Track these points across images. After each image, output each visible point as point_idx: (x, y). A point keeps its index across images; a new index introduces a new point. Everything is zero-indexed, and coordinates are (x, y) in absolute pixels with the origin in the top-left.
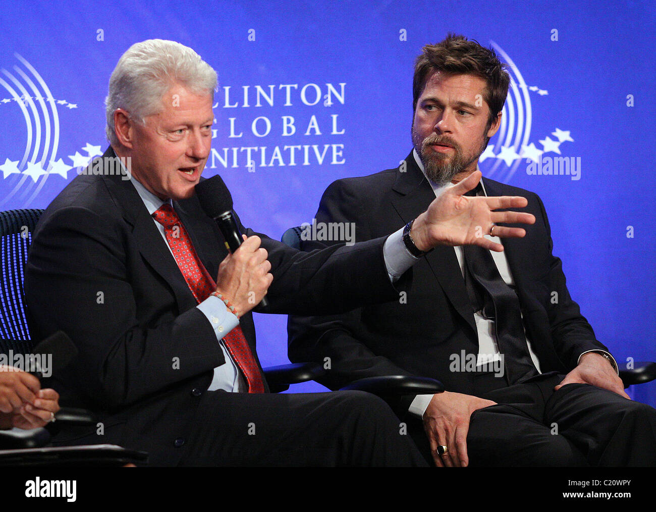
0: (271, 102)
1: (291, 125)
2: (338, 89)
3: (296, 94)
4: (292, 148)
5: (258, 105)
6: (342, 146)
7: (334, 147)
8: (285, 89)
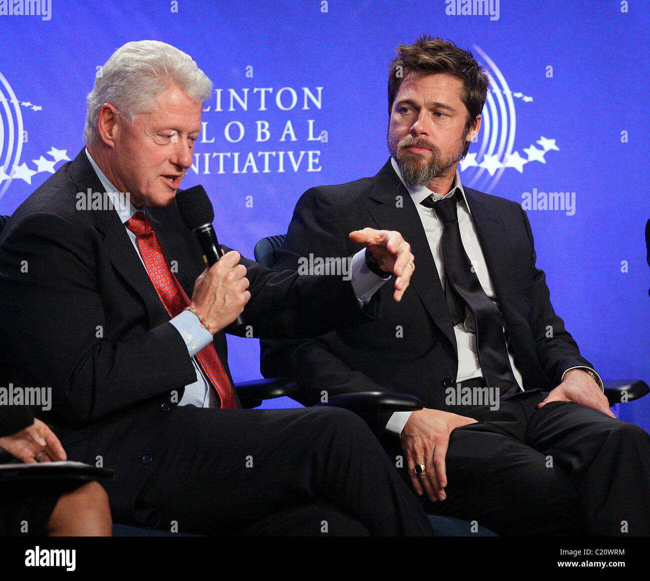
0: (245, 106)
1: (265, 130)
2: (315, 94)
3: (270, 98)
4: (267, 154)
5: (232, 109)
6: (318, 153)
7: (311, 153)
8: (259, 92)
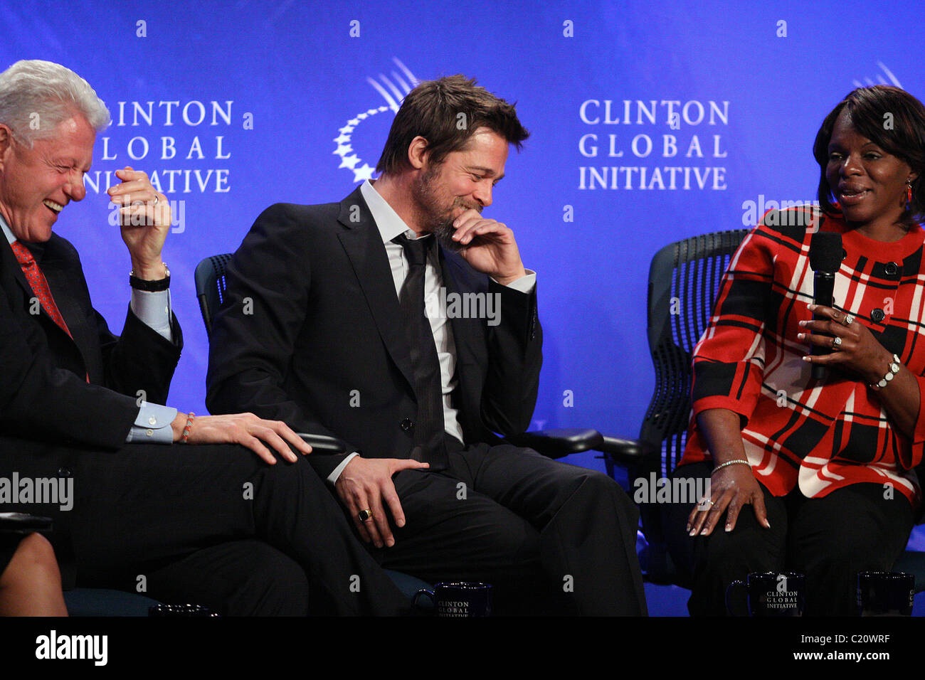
0: (149, 121)
1: (171, 147)
2: (225, 108)
3: (177, 113)
4: (172, 173)
5: (135, 123)
6: (227, 172)
7: (219, 172)
8: (165, 106)
